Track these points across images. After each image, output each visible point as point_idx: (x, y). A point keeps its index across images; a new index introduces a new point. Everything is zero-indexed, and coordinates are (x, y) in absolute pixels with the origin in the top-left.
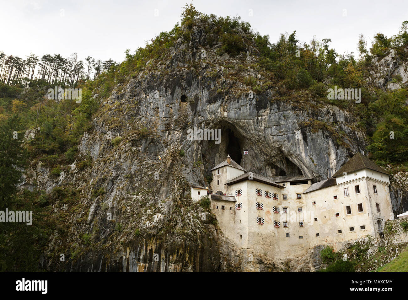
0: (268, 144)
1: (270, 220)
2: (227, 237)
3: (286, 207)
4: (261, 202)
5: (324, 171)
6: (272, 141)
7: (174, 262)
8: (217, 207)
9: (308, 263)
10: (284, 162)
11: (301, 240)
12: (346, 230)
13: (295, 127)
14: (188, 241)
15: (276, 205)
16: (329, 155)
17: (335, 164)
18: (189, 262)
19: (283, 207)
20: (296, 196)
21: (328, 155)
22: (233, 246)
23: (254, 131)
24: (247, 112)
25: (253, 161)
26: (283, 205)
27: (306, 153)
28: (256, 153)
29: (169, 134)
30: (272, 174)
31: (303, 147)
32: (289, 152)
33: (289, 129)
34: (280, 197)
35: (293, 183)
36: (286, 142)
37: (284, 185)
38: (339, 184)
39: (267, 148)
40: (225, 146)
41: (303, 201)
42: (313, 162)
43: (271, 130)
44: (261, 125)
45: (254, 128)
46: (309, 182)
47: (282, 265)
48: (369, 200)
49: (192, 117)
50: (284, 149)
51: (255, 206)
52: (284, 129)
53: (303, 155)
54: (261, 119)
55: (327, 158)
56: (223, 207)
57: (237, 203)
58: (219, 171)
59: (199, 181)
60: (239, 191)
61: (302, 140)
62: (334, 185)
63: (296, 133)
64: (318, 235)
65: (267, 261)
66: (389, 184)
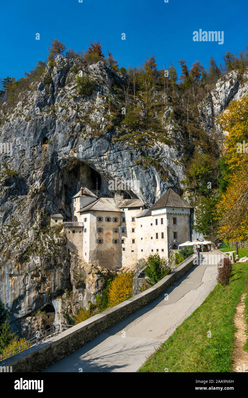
1: (110, 239)
3: (123, 228)
4: (101, 227)
5: (151, 200)
6: (113, 175)
8: (69, 232)
11: (133, 252)
12: (155, 250)
13: (129, 165)
15: (116, 226)
17: (160, 194)
19: (121, 228)
20: (131, 220)
21: (155, 187)
23: (99, 168)
24: (91, 153)
26: (122, 226)
29: (34, 173)
30: (121, 197)
33: (125, 166)
34: (120, 220)
35: (130, 209)
36: (123, 177)
37: (124, 209)
38: (153, 215)
41: (136, 223)
43: (112, 167)
44: (104, 163)
45: (99, 165)
46: (141, 208)
48: (167, 230)
49: (51, 157)
51: (95, 231)
52: (121, 166)
54: (103, 158)
55: (154, 189)
56: (74, 232)
57: (84, 228)
58: (75, 200)
59: (59, 209)
60: (86, 219)
61: (135, 175)
62: (151, 215)
63: (130, 170)
64: (142, 250)
65: (103, 272)
66: (190, 214)
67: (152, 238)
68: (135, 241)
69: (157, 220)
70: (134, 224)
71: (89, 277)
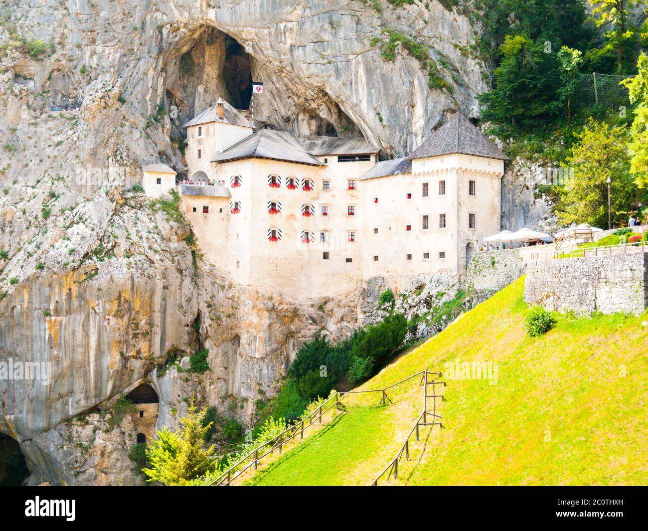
0: (299, 77)
1: (295, 230)
2: (213, 263)
3: (326, 204)
4: (277, 199)
5: (401, 138)
6: (307, 73)
7: (113, 314)
8: (195, 210)
9: (355, 307)
10: (334, 110)
11: (349, 263)
12: (418, 256)
13: (351, 48)
14: (138, 277)
15: (307, 201)
16: (413, 107)
17: (422, 126)
18: (141, 312)
19: (321, 204)
20: (346, 185)
21: (411, 108)
22: (223, 279)
23: (270, 51)
24: (255, 11)
25: (273, 101)
26: (322, 201)
27: (370, 102)
28: (278, 89)
29: (94, 53)
30: (310, 130)
31: (365, 89)
32: (338, 97)
33: (340, 52)
34: (317, 185)
35: (343, 158)
36: (332, 79)
37: (326, 160)
38: (415, 174)
39: (297, 85)
40: (216, 66)
41: (359, 194)
42: (381, 120)
43: (305, 52)
44: (285, 40)
45: (271, 45)
47: (311, 309)
48: (456, 209)
50: (328, 90)
51: (266, 208)
52: (329, 51)
53: (364, 106)
54: (285, 27)
55: (408, 113)
56: (206, 210)
57: (233, 200)
58: (200, 128)
59: (160, 153)
60: (237, 178)
61: (364, 75)
62: (409, 173)
63: (353, 62)
64: (376, 258)
65: (283, 306)
66: (503, 174)
67: (409, 228)
68: (355, 234)
69: (426, 186)
70: (353, 196)
71: (250, 318)
